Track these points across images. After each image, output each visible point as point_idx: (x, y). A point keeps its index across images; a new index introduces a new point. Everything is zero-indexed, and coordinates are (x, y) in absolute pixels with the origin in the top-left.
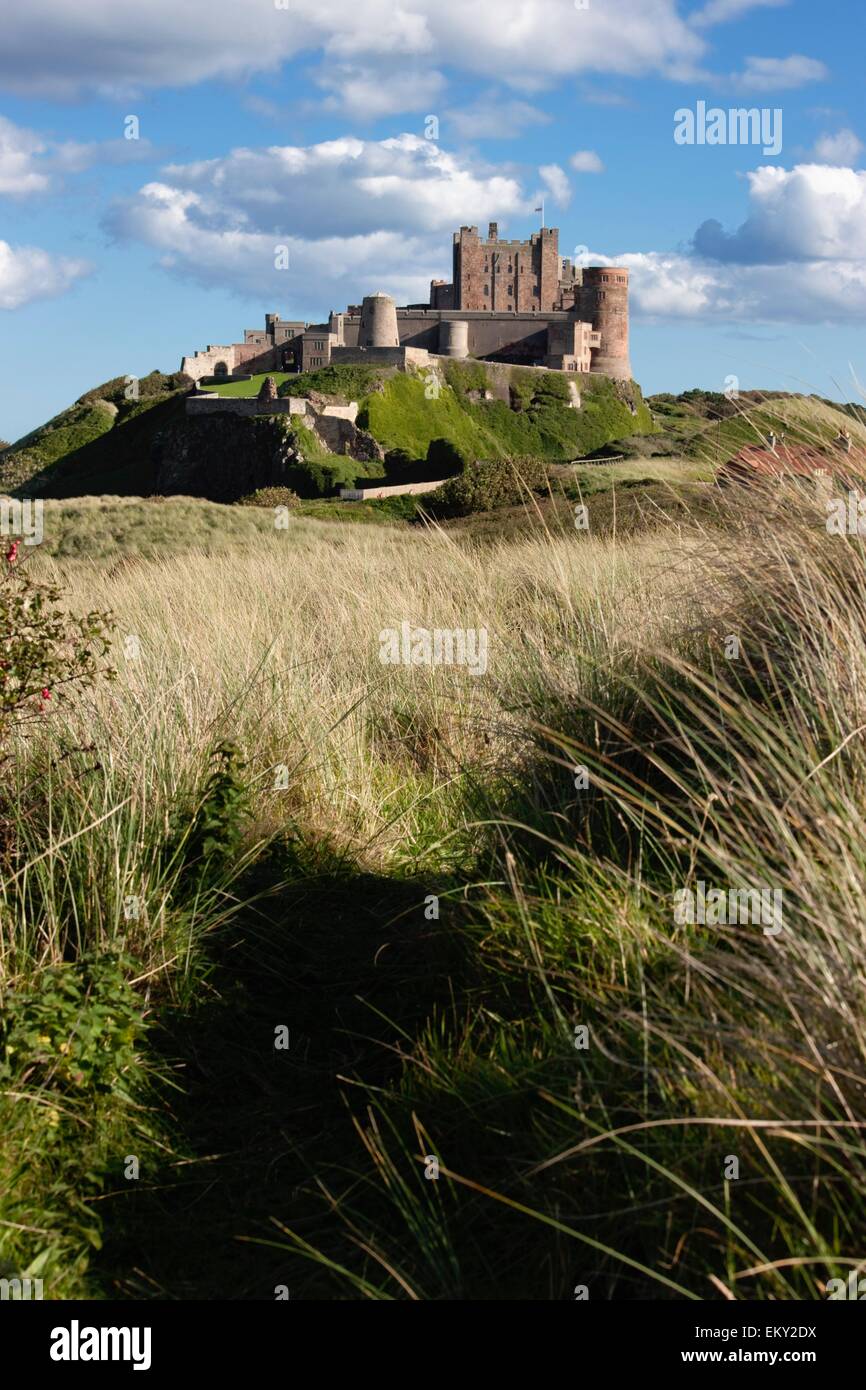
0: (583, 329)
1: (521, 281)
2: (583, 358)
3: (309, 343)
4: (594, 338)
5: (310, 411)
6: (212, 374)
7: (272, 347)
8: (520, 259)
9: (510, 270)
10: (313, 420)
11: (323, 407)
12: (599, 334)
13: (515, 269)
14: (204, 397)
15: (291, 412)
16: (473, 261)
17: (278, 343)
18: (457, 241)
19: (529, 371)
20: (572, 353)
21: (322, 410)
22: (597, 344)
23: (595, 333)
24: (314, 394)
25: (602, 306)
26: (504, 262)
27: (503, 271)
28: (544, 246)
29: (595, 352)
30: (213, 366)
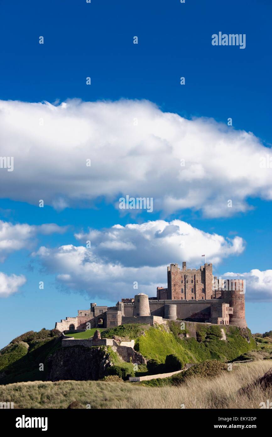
0: (226, 306)
1: (197, 286)
2: (226, 319)
3: (109, 315)
4: (231, 310)
5: (115, 344)
6: (68, 329)
7: (93, 317)
8: (196, 277)
9: (192, 282)
10: (116, 348)
11: (120, 342)
12: (233, 308)
13: (194, 281)
14: (68, 339)
15: (107, 344)
16: (176, 278)
17: (96, 316)
18: (169, 270)
19: (204, 325)
20: (222, 317)
21: (120, 344)
22: (232, 313)
23: (231, 308)
24: (116, 337)
25: (233, 296)
26: (189, 278)
27: (190, 282)
28: (206, 271)
29: (231, 316)
30: (69, 326)
